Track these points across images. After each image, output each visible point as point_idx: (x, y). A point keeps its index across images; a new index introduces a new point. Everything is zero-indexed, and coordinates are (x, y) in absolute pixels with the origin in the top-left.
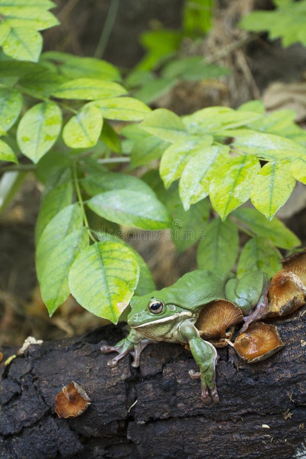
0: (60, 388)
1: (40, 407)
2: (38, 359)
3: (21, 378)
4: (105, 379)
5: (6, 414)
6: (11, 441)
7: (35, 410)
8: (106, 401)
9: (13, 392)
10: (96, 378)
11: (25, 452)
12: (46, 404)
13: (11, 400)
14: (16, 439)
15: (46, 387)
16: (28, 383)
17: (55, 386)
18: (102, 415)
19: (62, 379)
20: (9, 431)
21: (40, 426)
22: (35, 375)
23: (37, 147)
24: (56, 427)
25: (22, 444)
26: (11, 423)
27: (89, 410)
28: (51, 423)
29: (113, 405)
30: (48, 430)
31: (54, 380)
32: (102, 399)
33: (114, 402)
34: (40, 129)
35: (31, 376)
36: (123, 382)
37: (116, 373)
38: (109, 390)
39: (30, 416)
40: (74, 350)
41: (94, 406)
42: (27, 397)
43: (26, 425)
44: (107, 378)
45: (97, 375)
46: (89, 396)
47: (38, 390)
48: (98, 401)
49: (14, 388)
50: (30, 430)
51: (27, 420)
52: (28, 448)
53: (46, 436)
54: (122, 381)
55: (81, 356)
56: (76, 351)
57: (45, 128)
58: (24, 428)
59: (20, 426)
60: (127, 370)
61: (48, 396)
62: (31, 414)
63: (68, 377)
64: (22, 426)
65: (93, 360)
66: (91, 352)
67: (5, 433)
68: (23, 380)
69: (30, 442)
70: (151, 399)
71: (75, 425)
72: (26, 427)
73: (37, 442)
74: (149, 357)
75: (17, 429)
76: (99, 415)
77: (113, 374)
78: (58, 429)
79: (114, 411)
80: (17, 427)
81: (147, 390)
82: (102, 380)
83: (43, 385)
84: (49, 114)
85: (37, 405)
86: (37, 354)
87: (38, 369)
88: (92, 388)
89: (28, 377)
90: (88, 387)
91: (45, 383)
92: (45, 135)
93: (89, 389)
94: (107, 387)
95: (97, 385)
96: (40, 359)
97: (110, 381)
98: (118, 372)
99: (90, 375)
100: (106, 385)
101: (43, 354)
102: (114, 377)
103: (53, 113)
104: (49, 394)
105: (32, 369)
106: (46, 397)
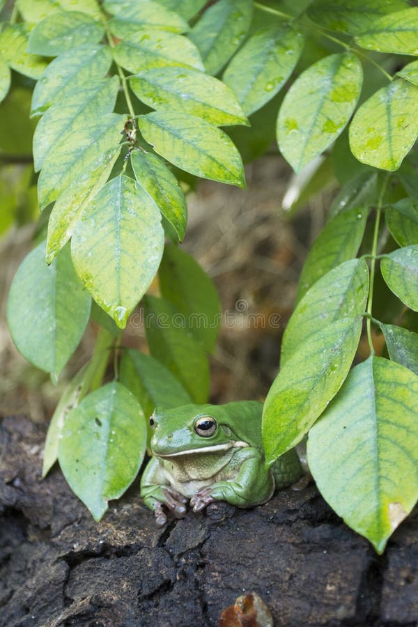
0: (234, 595)
4: (312, 605)
9: (162, 578)
10: (297, 596)
12: (207, 618)
13: (157, 591)
15: (216, 585)
16: (188, 570)
17: (231, 589)
19: (245, 577)
22: (205, 556)
23: (307, 141)
31: (232, 575)
34: (322, 106)
35: (198, 555)
36: (338, 623)
37: (331, 599)
42: (179, 596)
45: (299, 592)
47: (201, 588)
49: (167, 572)
54: (336, 620)
55: (286, 542)
57: (328, 105)
60: (352, 601)
61: (214, 605)
63: (255, 578)
68: (183, 560)
74: (402, 583)
77: (326, 598)
82: (305, 605)
83: (210, 581)
84: (343, 77)
85: (190, 616)
86: (220, 515)
87: (215, 544)
88: (287, 614)
89: (195, 556)
90: (281, 609)
91: (215, 576)
92: (326, 120)
93: (282, 613)
94: (310, 622)
95: (295, 611)
96: (223, 526)
97: (318, 612)
98: (335, 600)
99: (289, 587)
100: (311, 618)
101: (230, 516)
102: (327, 605)
103: (349, 77)
104: (218, 602)
105: (205, 542)
106: (211, 605)
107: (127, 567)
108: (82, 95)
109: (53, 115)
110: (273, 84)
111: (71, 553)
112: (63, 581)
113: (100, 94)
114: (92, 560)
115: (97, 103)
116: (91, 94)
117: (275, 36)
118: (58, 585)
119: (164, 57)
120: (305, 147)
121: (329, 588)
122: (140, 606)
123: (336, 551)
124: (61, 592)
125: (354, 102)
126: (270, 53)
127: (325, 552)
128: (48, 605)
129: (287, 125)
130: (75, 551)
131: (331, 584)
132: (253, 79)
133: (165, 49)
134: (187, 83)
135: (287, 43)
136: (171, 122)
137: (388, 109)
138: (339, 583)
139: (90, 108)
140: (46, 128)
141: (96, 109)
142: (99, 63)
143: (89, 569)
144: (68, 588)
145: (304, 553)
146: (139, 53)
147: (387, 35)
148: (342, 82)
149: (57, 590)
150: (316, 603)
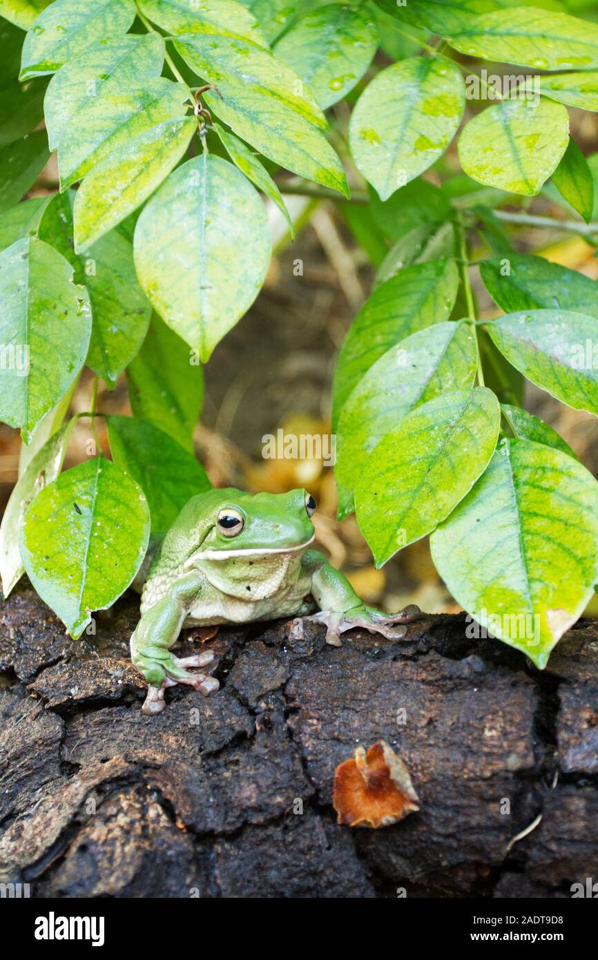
0: (347, 747)
1: (293, 783)
2: (303, 660)
3: (259, 699)
4: (465, 755)
5: (208, 778)
6: (211, 848)
7: (281, 788)
8: (457, 809)
9: (233, 729)
10: (441, 745)
11: (239, 884)
12: (308, 777)
13: (226, 746)
14: (223, 847)
15: (316, 735)
16: (274, 717)
17: (337, 739)
18: (441, 840)
19: (356, 725)
20: (210, 825)
21: (286, 829)
22: (293, 700)
23: (394, 161)
24: (322, 840)
25: (236, 863)
26: (218, 805)
27: (410, 821)
28: (314, 828)
29: (473, 823)
30: (303, 844)
31: (337, 723)
32: (449, 802)
33: (477, 817)
34: (408, 119)
35: (282, 698)
36: (511, 775)
37: (495, 746)
38: (472, 784)
39: (267, 801)
40: (395, 659)
41: (426, 814)
42: (266, 750)
43: (254, 821)
44: (470, 752)
45: (445, 740)
46: (417, 787)
47: (296, 739)
48: (436, 804)
49: (238, 721)
50: (262, 834)
51: (258, 809)
52: (247, 876)
53: (295, 858)
54: (507, 771)
55: (411, 680)
56: (400, 664)
57: (418, 119)
58: (246, 824)
59: (238, 817)
60: (526, 747)
61: (316, 761)
62: (270, 796)
63: (371, 725)
64: (242, 820)
65: (440, 695)
66: (438, 676)
67: (201, 827)
68: (263, 705)
69: (255, 862)
70: (576, 837)
71: (370, 847)
72: (251, 824)
73: (271, 868)
74: (585, 726)
75: (229, 824)
76: (435, 839)
77: (486, 745)
78: (329, 848)
79: (474, 838)
80: (230, 819)
81: (570, 813)
82: (456, 755)
83: (308, 730)
84: (436, 86)
85: (286, 776)
86: (306, 648)
87: (302, 685)
88: (428, 768)
89: (276, 700)
90: (418, 762)
91: (313, 725)
92: (417, 136)
93: (419, 768)
94: (466, 776)
95: (441, 763)
96: (310, 662)
97: (476, 763)
98: (501, 747)
99: (428, 734)
100: (466, 771)
101: (319, 650)
102: (488, 754)
103: (445, 87)
104: (320, 756)
105: (288, 681)
106: (311, 761)
107: (168, 718)
108: (107, 53)
109: (70, 74)
110: (342, 80)
111: (69, 700)
112: (59, 740)
113: (133, 54)
114: (106, 710)
115: (133, 67)
116: (120, 53)
117: (335, 21)
118: (50, 745)
119: (211, 22)
120: (392, 166)
121: (488, 733)
122: (204, 767)
123: (492, 689)
124: (56, 754)
125: (456, 120)
126: (330, 43)
127: (475, 690)
128: (33, 774)
129: (363, 135)
130: (75, 698)
131: (491, 729)
132: (310, 72)
133: (212, 12)
134: (248, 61)
135: (356, 33)
136: (243, 101)
137: (507, 129)
138: (501, 727)
139: (123, 71)
140: (62, 92)
141: (134, 73)
142: (116, 16)
143: (102, 722)
144: (66, 749)
145: (443, 691)
146: (175, 11)
147: (492, 38)
148: (435, 92)
149: (48, 752)
150: (472, 752)
